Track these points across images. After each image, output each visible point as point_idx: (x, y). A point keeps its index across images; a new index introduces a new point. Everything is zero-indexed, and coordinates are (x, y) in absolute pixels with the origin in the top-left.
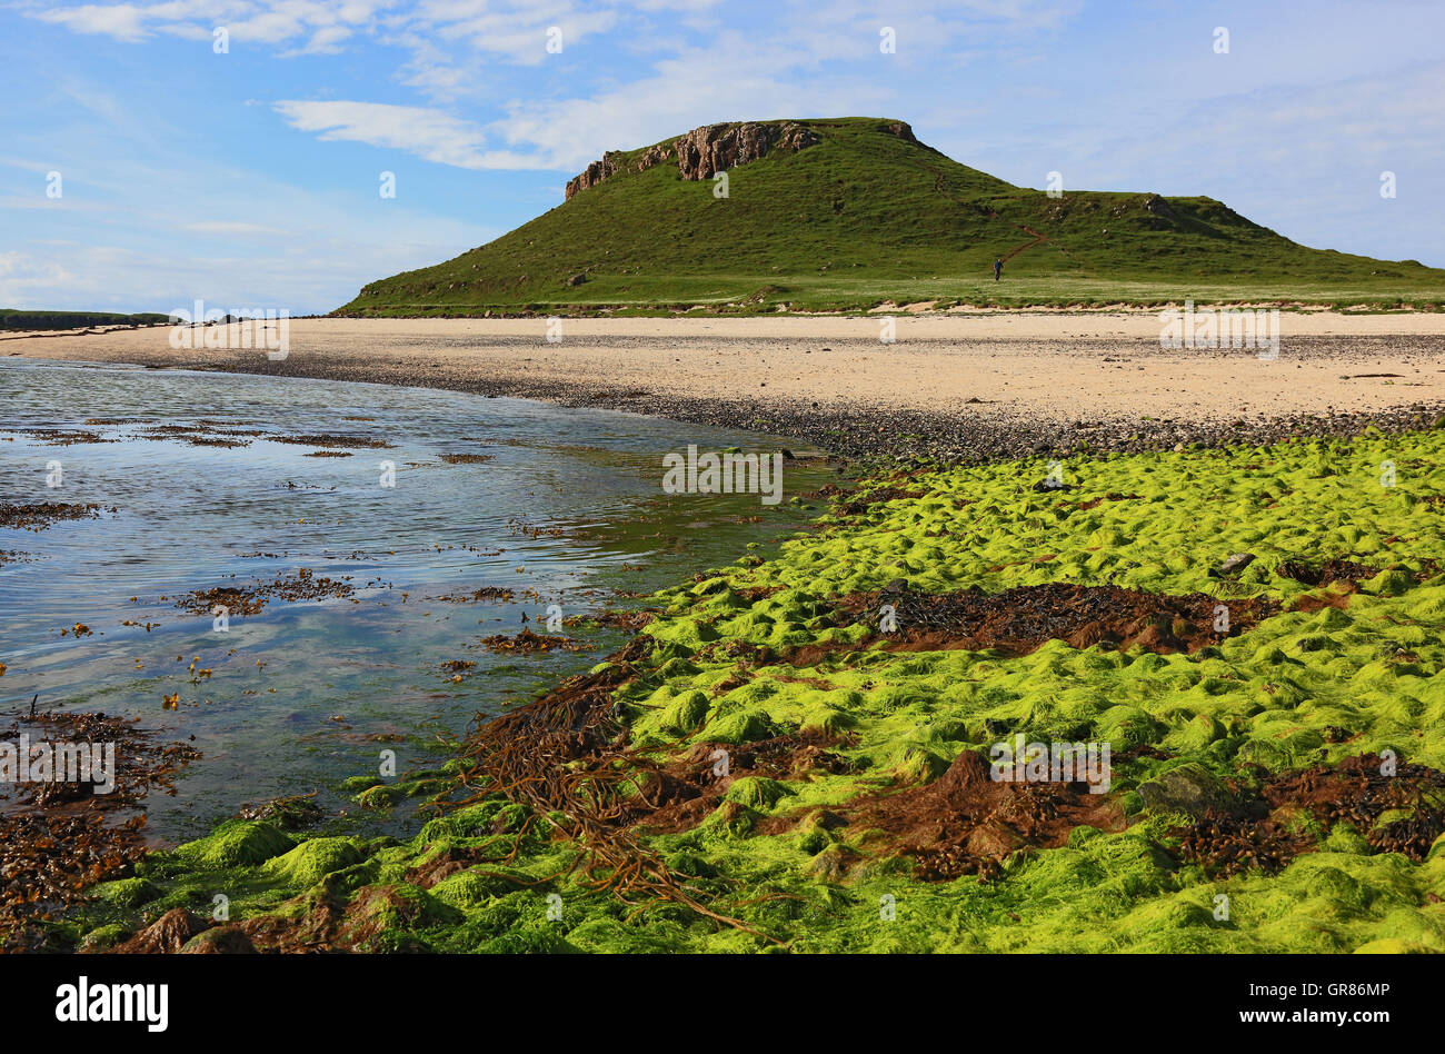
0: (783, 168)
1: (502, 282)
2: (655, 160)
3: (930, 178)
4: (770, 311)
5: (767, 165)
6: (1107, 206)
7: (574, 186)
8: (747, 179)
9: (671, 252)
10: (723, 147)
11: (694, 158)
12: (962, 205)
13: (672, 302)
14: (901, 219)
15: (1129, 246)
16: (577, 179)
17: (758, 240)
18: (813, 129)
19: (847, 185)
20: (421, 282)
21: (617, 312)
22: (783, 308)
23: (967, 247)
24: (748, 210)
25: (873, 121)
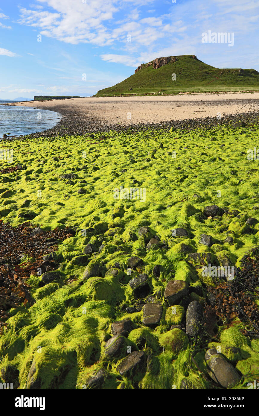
0: (171, 66)
1: (119, 90)
2: (149, 65)
3: (198, 67)
4: (160, 95)
5: (168, 65)
6: (231, 71)
7: (136, 71)
8: (164, 68)
9: (148, 83)
10: (161, 62)
11: (155, 64)
12: (203, 72)
13: (145, 93)
14: (191, 75)
15: (234, 80)
16: (137, 69)
17: (164, 80)
18: (177, 58)
19: (182, 69)
20: (107, 90)
21: (136, 95)
22: (163, 94)
23: (203, 81)
24: (163, 75)
25: (189, 56)
